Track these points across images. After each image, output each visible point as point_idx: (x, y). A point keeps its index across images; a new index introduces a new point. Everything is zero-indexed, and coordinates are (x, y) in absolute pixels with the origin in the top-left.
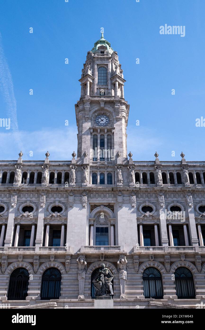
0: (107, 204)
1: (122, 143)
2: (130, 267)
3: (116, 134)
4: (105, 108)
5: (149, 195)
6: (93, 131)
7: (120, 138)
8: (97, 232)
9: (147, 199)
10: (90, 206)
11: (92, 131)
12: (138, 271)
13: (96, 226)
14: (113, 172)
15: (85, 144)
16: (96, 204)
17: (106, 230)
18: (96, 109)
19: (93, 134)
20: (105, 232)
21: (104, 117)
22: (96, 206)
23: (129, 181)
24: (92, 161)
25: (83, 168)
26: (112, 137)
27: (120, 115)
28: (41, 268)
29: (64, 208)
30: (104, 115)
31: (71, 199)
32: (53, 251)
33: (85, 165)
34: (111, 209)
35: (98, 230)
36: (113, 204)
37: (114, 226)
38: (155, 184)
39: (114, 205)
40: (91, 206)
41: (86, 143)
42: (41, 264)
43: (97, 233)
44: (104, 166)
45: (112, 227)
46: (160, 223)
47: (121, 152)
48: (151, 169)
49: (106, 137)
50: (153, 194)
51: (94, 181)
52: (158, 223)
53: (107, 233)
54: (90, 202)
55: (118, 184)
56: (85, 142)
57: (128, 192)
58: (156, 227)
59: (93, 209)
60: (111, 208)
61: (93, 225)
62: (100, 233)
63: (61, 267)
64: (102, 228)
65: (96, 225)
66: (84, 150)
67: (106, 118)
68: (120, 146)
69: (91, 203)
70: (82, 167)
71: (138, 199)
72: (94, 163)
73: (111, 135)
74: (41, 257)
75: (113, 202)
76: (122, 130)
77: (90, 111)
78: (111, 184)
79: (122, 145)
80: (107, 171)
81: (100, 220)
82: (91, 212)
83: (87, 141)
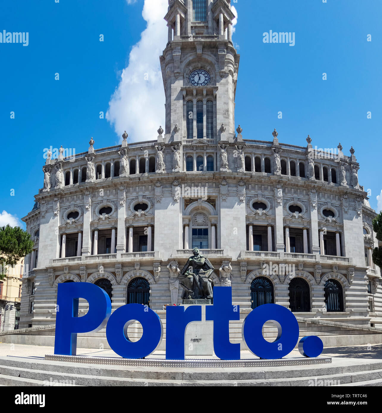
0: (207, 199)
1: (227, 111)
2: (235, 275)
3: (220, 97)
5: (263, 186)
6: (187, 95)
7: (225, 103)
8: (193, 234)
9: (260, 192)
10: (184, 201)
11: (184, 93)
12: (245, 281)
13: (192, 227)
14: (215, 154)
15: (176, 114)
17: (205, 232)
18: (191, 58)
19: (187, 98)
20: (204, 235)
21: (202, 73)
22: (192, 200)
23: (236, 166)
24: (186, 139)
25: (173, 149)
26: (214, 103)
27: (226, 68)
28: (125, 277)
29: (149, 204)
30: (202, 69)
31: (158, 191)
32: (138, 258)
33: (176, 144)
34: (212, 205)
35: (195, 232)
36: (214, 198)
37: (215, 226)
38: (270, 173)
39: (216, 199)
40: (186, 200)
41: (177, 112)
42: (125, 273)
43: (193, 236)
44: (202, 144)
45: (213, 228)
46: (275, 224)
47: (226, 125)
48: (268, 152)
49: (205, 102)
50: (268, 186)
51: (190, 167)
52: (273, 224)
53: (207, 236)
55: (221, 169)
56: (175, 111)
57: (235, 181)
58: (269, 229)
59: (188, 205)
60: (211, 203)
61: (188, 225)
62: (197, 236)
63: (148, 276)
64: (200, 230)
65: (193, 225)
66: (174, 122)
67: (205, 74)
68: (225, 116)
70: (172, 147)
71: (248, 191)
72: (188, 142)
73: (213, 99)
74: (123, 265)
75: (214, 194)
76: (228, 91)
77: (181, 62)
78: (212, 170)
79: (228, 115)
80: (207, 153)
81: (197, 219)
82: (185, 209)
83: (177, 109)
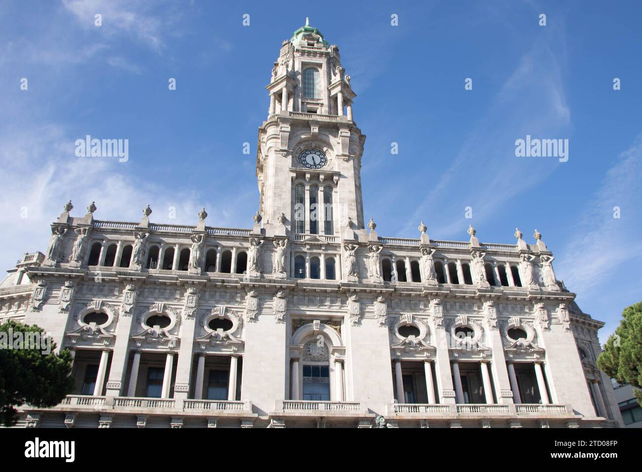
0: (328, 319)
3: (342, 184)
4: (320, 137)
5: (412, 302)
6: (297, 177)
7: (350, 192)
8: (305, 375)
9: (408, 310)
10: (291, 322)
11: (294, 175)
13: (303, 363)
14: (337, 257)
15: (281, 199)
16: (303, 318)
17: (324, 372)
18: (303, 137)
19: (297, 182)
20: (322, 376)
21: (317, 153)
22: (303, 322)
23: (370, 274)
24: (294, 233)
25: (275, 244)
29: (235, 322)
31: (253, 303)
32: (214, 410)
33: (281, 239)
34: (336, 329)
35: (308, 371)
36: (338, 320)
37: (342, 363)
38: (419, 282)
39: (342, 320)
40: (294, 321)
41: (283, 197)
43: (305, 377)
44: (318, 243)
45: (338, 366)
46: (436, 359)
47: (352, 219)
52: (432, 359)
53: (326, 378)
54: (292, 312)
57: (370, 296)
58: (428, 366)
59: (298, 328)
60: (335, 327)
61: (298, 360)
62: (311, 378)
64: (316, 368)
65: (304, 360)
66: (278, 210)
67: (320, 155)
68: (351, 207)
69: (294, 315)
71: (390, 310)
72: (300, 237)
73: (332, 185)
77: (290, 139)
78: (334, 278)
79: (355, 206)
80: (325, 254)
81: (311, 351)
82: (293, 334)
83: (283, 194)
